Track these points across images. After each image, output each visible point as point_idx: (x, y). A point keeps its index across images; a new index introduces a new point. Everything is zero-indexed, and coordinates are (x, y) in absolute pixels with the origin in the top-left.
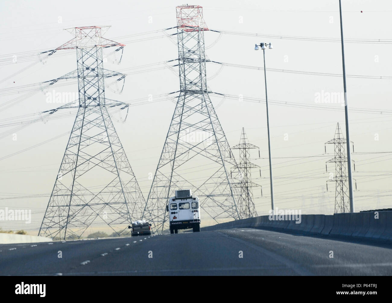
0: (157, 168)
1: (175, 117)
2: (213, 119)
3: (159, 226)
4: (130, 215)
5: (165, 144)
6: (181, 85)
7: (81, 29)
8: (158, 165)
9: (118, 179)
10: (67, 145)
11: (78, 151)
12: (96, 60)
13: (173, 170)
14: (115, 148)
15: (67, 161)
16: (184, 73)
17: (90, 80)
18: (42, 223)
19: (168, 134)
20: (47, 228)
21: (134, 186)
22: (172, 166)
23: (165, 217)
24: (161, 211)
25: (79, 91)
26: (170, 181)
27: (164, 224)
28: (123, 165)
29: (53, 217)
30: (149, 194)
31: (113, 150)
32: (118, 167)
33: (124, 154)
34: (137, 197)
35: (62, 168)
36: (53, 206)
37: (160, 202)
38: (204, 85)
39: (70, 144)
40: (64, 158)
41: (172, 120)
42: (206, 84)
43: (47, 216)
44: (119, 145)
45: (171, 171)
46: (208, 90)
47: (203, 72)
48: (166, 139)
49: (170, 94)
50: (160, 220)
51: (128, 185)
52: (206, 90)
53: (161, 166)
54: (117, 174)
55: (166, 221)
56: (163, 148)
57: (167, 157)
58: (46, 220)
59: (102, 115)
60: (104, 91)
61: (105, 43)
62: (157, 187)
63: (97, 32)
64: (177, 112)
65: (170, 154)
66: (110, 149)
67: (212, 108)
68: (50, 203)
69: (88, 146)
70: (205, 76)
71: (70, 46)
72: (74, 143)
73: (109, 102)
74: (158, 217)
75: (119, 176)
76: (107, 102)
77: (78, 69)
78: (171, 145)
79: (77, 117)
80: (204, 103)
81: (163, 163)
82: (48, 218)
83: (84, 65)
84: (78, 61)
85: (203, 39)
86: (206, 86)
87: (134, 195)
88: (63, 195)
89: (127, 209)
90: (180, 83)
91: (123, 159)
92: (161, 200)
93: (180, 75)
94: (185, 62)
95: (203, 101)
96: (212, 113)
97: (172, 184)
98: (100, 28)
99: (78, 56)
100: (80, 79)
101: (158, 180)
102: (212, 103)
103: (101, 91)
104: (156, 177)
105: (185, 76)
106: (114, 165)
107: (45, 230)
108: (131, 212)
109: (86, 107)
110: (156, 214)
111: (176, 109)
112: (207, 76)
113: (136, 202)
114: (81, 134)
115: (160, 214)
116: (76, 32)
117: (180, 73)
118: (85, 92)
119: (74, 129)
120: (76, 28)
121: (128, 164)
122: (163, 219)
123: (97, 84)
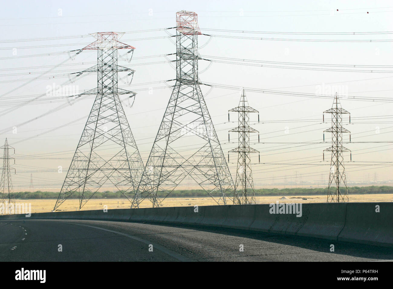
0: (155, 142)
1: (171, 101)
2: (202, 105)
3: (154, 188)
4: (133, 179)
5: (162, 122)
6: (177, 76)
7: (102, 35)
8: (156, 139)
9: (124, 150)
10: (87, 122)
11: (95, 127)
12: (112, 58)
13: (167, 144)
14: (124, 127)
15: (86, 135)
16: (180, 66)
17: (106, 74)
18: (65, 182)
19: (165, 114)
20: (69, 186)
21: (137, 157)
22: (167, 141)
23: (159, 182)
24: (156, 176)
25: (98, 81)
26: (164, 153)
27: (159, 187)
28: (129, 140)
29: (74, 177)
30: (147, 162)
31: (121, 128)
32: (125, 141)
33: (130, 132)
34: (139, 165)
35: (82, 140)
36: (74, 169)
37: (156, 169)
38: (196, 77)
39: (89, 122)
40: (84, 132)
41: (169, 103)
42: (197, 76)
43: (69, 176)
44: (127, 124)
45: (166, 145)
46: (199, 81)
47: (196, 66)
48: (163, 119)
49: (168, 81)
50: (155, 183)
51: (133, 156)
52: (198, 81)
53: (158, 140)
54: (124, 146)
55: (160, 184)
56: (160, 126)
57: (163, 133)
58: (67, 180)
59: (115, 101)
60: (117, 83)
61: (120, 45)
62: (154, 157)
63: (114, 38)
64: (173, 97)
65: (166, 130)
66: (119, 127)
67: (201, 96)
68: (71, 167)
69: (103, 124)
70: (197, 69)
71: (93, 47)
72: (92, 121)
73: (121, 91)
74: (154, 181)
75: (125, 148)
76: (119, 91)
77: (98, 65)
78: (167, 123)
79: (95, 101)
80: (195, 91)
81: (159, 138)
82: (69, 178)
83: (103, 62)
84: (98, 59)
85: (197, 40)
86: (198, 78)
87: (136, 163)
88: (81, 161)
89: (130, 174)
90: (177, 74)
91: (129, 135)
92: (156, 168)
93: (177, 68)
94: (181, 59)
95: (194, 89)
96: (202, 100)
97: (166, 155)
98: (117, 34)
99: (99, 55)
100: (99, 73)
101: (155, 151)
102: (202, 92)
103: (115, 82)
104: (153, 148)
105: (181, 69)
106: (122, 139)
107: (67, 187)
108: (133, 176)
109: (103, 94)
110: (152, 179)
111: (172, 94)
112: (198, 70)
113: (138, 169)
114: (99, 115)
115: (155, 179)
116: (98, 36)
117: (177, 66)
118: (103, 83)
119: (92, 110)
120: (98, 33)
121: (133, 140)
122: (158, 183)
123: (112, 77)
